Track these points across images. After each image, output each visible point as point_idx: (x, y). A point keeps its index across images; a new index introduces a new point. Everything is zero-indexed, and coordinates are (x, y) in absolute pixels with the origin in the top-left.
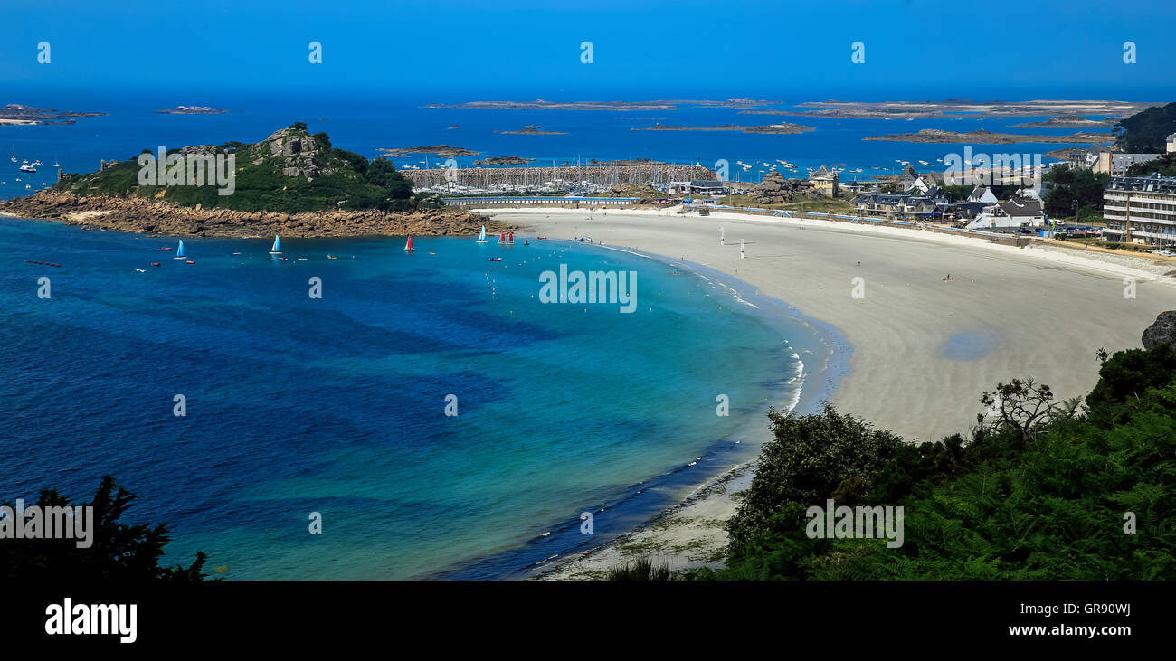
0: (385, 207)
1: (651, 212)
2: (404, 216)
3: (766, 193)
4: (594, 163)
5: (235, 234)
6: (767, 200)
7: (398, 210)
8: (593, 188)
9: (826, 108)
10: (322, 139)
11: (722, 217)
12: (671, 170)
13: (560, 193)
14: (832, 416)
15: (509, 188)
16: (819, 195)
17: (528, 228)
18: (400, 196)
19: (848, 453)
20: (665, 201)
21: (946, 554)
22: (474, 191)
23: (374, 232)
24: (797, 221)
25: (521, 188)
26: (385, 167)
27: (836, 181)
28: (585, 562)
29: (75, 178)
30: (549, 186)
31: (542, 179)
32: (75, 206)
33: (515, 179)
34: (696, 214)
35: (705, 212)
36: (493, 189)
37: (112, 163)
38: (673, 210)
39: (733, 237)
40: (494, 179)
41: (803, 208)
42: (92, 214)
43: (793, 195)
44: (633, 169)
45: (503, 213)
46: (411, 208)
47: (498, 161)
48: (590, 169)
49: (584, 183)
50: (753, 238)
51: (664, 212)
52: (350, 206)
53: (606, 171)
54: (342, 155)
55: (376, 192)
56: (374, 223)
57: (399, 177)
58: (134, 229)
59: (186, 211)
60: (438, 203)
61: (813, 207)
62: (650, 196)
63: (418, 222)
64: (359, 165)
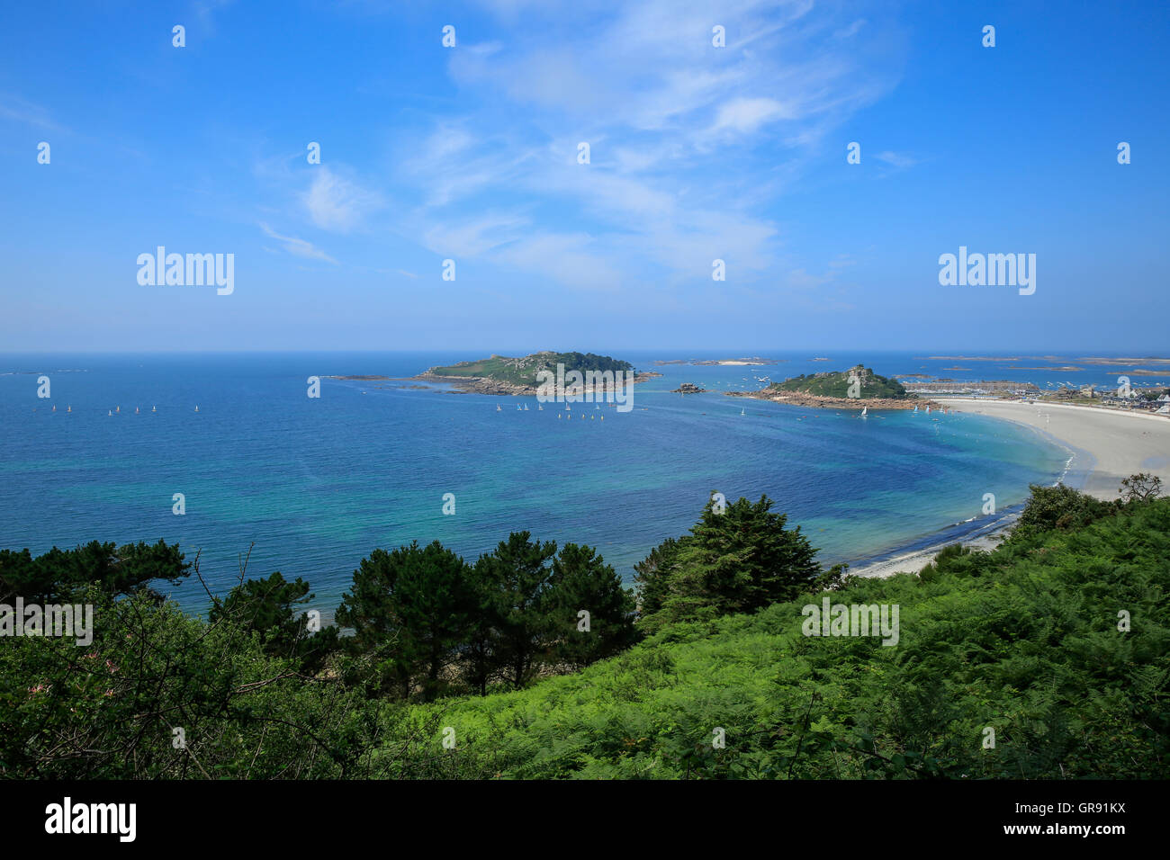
0: (894, 397)
1: (1007, 402)
2: (902, 401)
3: (1060, 395)
4: (983, 381)
5: (835, 407)
6: (1061, 398)
7: (900, 399)
8: (983, 391)
9: (1089, 360)
10: (870, 371)
11: (1039, 404)
12: (1017, 385)
13: (967, 394)
14: (1063, 487)
15: (946, 391)
16: (1085, 397)
17: (954, 407)
18: (901, 393)
19: (1070, 504)
20: (1013, 397)
21: (1090, 553)
22: (931, 392)
23: (890, 407)
24: (1073, 407)
25: (951, 391)
26: (894, 382)
27: (1093, 390)
28: (972, 542)
29: (776, 384)
30: (963, 391)
31: (960, 388)
32: (776, 394)
33: (948, 388)
34: (1028, 403)
35: (1032, 403)
36: (939, 391)
37: (789, 379)
38: (1016, 402)
39: (1044, 413)
40: (940, 387)
41: (1077, 402)
42: (782, 398)
43: (1072, 396)
44: (1000, 385)
45: (943, 401)
46: (905, 398)
47: (942, 380)
48: (981, 384)
49: (978, 390)
50: (1053, 414)
51: (1013, 402)
52: (880, 397)
53: (988, 385)
54: (877, 377)
55: (891, 391)
56: (889, 404)
57: (900, 386)
58: (797, 403)
59: (817, 397)
60: (916, 397)
61: (1082, 402)
62: (1006, 395)
63: (907, 403)
64: (884, 381)
